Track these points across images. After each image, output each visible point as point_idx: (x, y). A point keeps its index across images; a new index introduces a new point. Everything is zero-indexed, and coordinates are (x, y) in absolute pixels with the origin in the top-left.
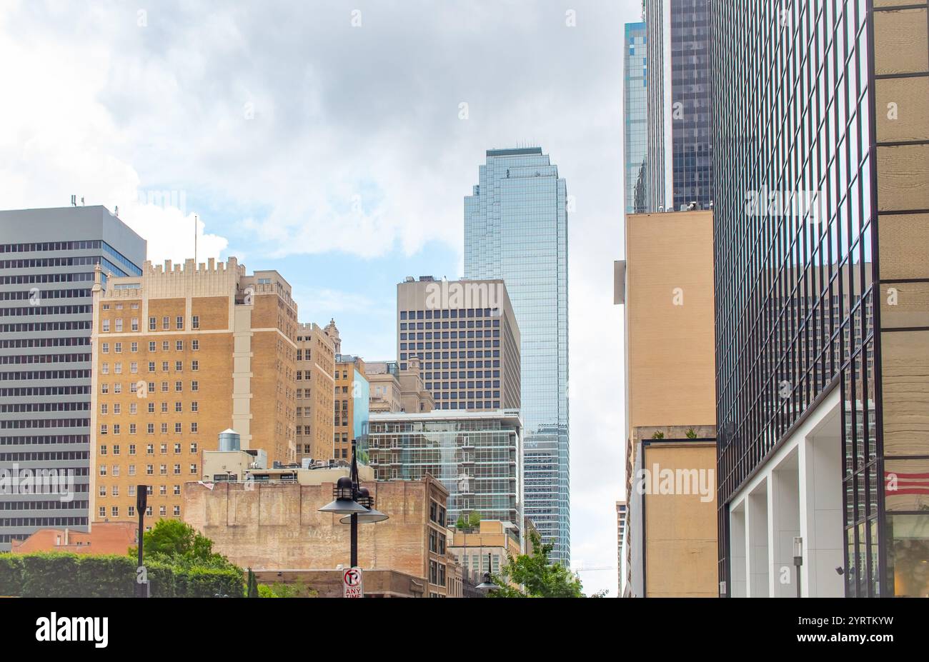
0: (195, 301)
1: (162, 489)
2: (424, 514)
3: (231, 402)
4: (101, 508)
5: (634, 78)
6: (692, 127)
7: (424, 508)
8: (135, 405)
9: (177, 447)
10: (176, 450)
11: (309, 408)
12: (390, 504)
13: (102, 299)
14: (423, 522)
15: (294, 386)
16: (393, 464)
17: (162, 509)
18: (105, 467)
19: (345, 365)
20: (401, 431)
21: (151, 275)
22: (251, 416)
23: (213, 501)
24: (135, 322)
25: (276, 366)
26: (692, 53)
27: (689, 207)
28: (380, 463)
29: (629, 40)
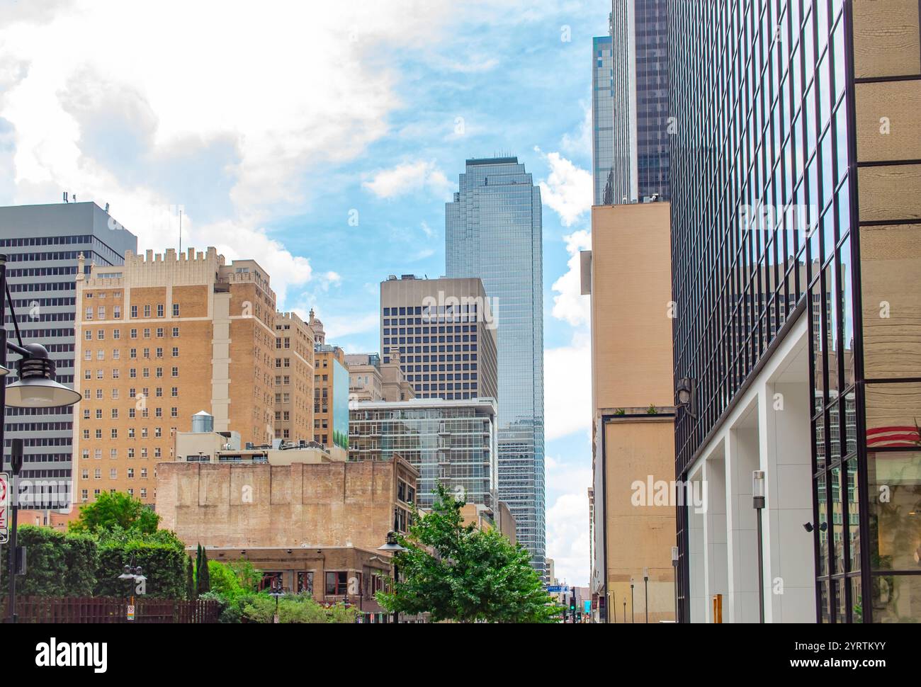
0: (176, 290)
1: (143, 472)
2: (391, 493)
3: (210, 388)
4: (83, 491)
5: (602, 89)
6: (655, 130)
7: (391, 488)
8: (117, 390)
9: (157, 431)
10: (157, 434)
11: (288, 394)
12: (359, 483)
13: (86, 288)
14: (391, 501)
15: (273, 372)
16: (373, 450)
17: (143, 492)
18: (87, 450)
19: (325, 354)
20: (381, 418)
21: (133, 264)
22: (229, 401)
23: (184, 481)
24: (117, 310)
25: (254, 352)
26: (655, 60)
27: (652, 199)
28: (360, 449)
29: (597, 53)
